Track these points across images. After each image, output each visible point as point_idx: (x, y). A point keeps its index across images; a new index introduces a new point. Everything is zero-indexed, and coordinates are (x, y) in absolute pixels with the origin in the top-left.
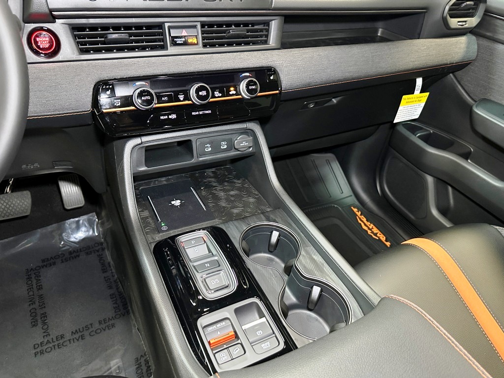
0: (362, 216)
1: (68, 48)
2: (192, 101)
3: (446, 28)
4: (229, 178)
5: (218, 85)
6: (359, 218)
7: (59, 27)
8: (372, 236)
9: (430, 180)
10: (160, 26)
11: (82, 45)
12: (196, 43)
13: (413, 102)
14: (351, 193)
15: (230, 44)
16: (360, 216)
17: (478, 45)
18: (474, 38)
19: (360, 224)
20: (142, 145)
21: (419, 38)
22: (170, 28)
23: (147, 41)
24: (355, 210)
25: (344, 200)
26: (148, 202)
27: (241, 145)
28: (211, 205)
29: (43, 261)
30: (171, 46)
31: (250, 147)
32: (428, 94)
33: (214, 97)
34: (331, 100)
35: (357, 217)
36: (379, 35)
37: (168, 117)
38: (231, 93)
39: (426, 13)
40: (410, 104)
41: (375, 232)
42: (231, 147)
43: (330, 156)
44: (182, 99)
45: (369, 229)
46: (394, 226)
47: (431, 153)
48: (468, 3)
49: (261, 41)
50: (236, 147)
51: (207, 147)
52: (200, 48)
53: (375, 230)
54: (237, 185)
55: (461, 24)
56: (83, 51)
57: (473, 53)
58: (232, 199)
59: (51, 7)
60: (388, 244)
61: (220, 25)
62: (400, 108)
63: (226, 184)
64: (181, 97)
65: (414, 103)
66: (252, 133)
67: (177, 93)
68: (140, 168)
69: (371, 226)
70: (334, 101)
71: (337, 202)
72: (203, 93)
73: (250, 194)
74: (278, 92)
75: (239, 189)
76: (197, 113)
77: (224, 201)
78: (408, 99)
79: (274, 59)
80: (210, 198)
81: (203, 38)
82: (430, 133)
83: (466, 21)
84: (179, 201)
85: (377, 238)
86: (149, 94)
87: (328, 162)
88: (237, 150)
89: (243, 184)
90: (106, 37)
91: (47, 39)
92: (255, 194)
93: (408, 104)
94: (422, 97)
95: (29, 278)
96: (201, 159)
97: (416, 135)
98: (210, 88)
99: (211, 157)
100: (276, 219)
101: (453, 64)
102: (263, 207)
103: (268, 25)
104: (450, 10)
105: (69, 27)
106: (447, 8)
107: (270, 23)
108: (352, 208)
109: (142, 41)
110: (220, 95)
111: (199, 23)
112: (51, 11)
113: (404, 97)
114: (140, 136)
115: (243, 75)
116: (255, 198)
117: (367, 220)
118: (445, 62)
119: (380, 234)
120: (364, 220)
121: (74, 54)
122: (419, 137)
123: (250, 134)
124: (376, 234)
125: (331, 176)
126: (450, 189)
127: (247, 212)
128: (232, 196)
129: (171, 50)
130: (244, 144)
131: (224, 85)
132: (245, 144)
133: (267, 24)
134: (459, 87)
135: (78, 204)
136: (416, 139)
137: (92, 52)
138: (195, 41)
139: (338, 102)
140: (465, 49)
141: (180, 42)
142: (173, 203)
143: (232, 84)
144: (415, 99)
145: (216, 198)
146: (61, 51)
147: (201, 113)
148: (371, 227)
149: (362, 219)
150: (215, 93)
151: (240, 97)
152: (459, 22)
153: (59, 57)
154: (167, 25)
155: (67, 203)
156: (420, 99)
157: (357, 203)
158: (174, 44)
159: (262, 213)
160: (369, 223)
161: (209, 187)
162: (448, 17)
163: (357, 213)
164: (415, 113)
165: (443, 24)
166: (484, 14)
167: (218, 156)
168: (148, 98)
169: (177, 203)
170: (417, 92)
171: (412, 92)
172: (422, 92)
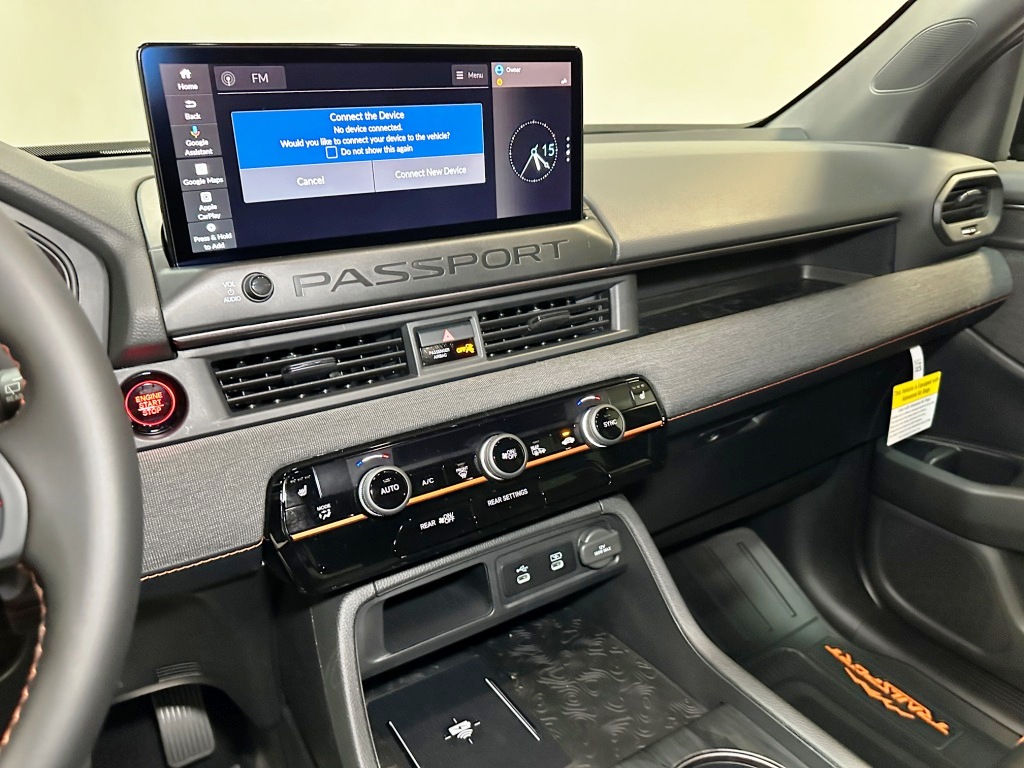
0: (858, 666)
1: (204, 407)
2: (486, 476)
3: (943, 242)
4: (567, 636)
5: (535, 432)
6: (850, 669)
7: (185, 368)
8: (896, 712)
9: (991, 555)
10: (397, 331)
11: (232, 396)
12: (473, 352)
13: (915, 395)
14: (813, 613)
15: (535, 345)
16: (852, 667)
17: (1009, 263)
18: (996, 253)
19: (860, 685)
20: (377, 600)
21: (893, 272)
22: (417, 331)
23: (370, 365)
24: (836, 652)
25: (803, 632)
26: (392, 739)
27: (596, 553)
28: (548, 721)
30: (423, 366)
31: (614, 556)
32: (938, 374)
33: (532, 458)
34: (750, 421)
35: (846, 669)
36: (806, 276)
37: (437, 522)
38: (565, 443)
39: (898, 225)
40: (910, 402)
41: (901, 700)
42: (573, 561)
43: (744, 534)
44: (464, 476)
45: (884, 695)
46: (938, 678)
48: (969, 192)
49: (596, 327)
50: (585, 561)
51: (521, 573)
52: (482, 360)
53: (900, 696)
54: (597, 653)
55: (968, 231)
56: (238, 408)
57: (1006, 280)
58: (594, 694)
59: (170, 327)
60: (942, 727)
61: (510, 311)
62: (894, 413)
63: (567, 654)
64: (462, 472)
65: (918, 397)
66: (612, 521)
67: (452, 466)
68: (377, 658)
69: (887, 687)
70: (756, 420)
71: (790, 638)
72: (510, 454)
73: (632, 675)
74: (659, 423)
75: (603, 664)
76: (499, 500)
77: (575, 703)
78: (905, 391)
79: (640, 357)
80: (539, 702)
81: (486, 340)
82: (958, 452)
83: (974, 226)
84: (466, 724)
85: (912, 717)
86: (396, 478)
87: (744, 548)
88: (588, 567)
89: (607, 648)
90: (288, 371)
91: (159, 395)
92: (643, 670)
93: (908, 401)
94: (929, 383)
96: (509, 606)
97: (928, 462)
98: (522, 439)
99: (532, 596)
100: (729, 737)
101: (975, 307)
102: (678, 706)
103: (608, 296)
104: (944, 209)
105: (207, 364)
106: (938, 208)
107: (611, 289)
108: (827, 647)
109: (359, 367)
110: (544, 451)
111: (475, 313)
112: (170, 336)
113: (896, 389)
114: (372, 579)
115: (582, 401)
116: (651, 683)
117: (871, 674)
118: (961, 306)
119: (914, 705)
120: (865, 673)
121: (217, 418)
122: (937, 464)
123: (609, 526)
124: (904, 707)
125: (758, 580)
127: (644, 727)
128: (592, 686)
129: (425, 374)
130: (603, 550)
131: (549, 427)
132: (606, 550)
133: (605, 292)
135: (200, 751)
136: (930, 469)
137: (252, 406)
138: (469, 348)
139: (763, 422)
140: (990, 277)
141: (441, 356)
142: (453, 730)
143: (563, 424)
144: (918, 390)
145: (554, 698)
146: (190, 417)
147: (506, 498)
148: (887, 691)
149: (858, 672)
150: (532, 448)
151: (585, 447)
152: (963, 228)
153: (186, 429)
154: (410, 327)
155: (174, 752)
156: (926, 388)
157: (834, 635)
158: (430, 362)
159: (687, 726)
160: (880, 681)
161: (528, 670)
162: (944, 223)
163: (842, 658)
164: (924, 418)
165: (936, 238)
166: (1005, 208)
167: (547, 590)
168: (395, 487)
169: (462, 730)
170: (918, 374)
171: (910, 377)
172: (927, 372)
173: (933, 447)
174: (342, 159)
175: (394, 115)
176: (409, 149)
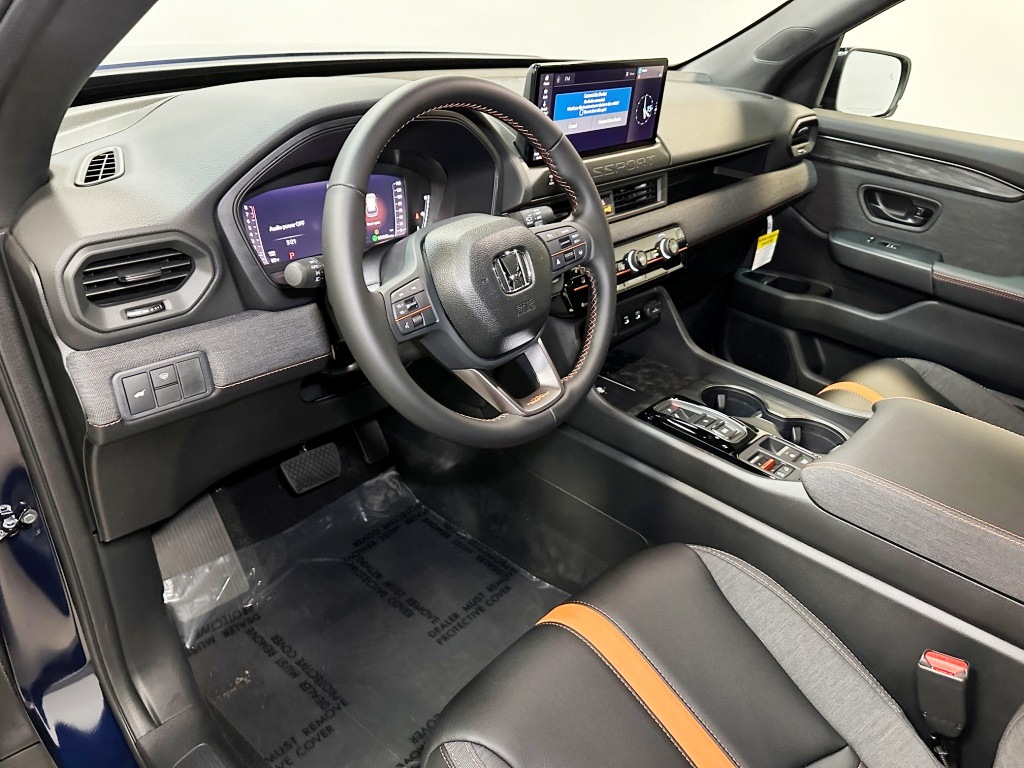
2: (630, 269)
3: (790, 157)
9: (791, 335)
17: (816, 169)
18: (810, 162)
21: (763, 173)
27: (653, 312)
29: (356, 544)
31: (659, 314)
32: (777, 231)
39: (770, 147)
40: (764, 246)
47: (788, 300)
48: (805, 128)
49: (651, 201)
50: (648, 315)
55: (801, 150)
57: (814, 180)
62: (757, 252)
65: (768, 243)
78: (763, 240)
83: (804, 147)
88: (649, 319)
94: (773, 235)
95: (354, 568)
97: (763, 283)
101: (800, 193)
103: (656, 183)
104: (793, 137)
106: (790, 136)
107: (658, 180)
111: (612, 191)
113: (760, 238)
118: (794, 193)
126: (818, 343)
132: (657, 310)
133: (655, 181)
134: (803, 219)
136: (764, 287)
140: (808, 176)
144: (768, 240)
151: (662, 257)
152: (800, 148)
156: (772, 238)
162: (791, 146)
164: (769, 256)
165: (786, 153)
166: (818, 138)
170: (769, 231)
171: (766, 233)
172: (773, 230)
173: (763, 276)
174: (584, 115)
175: (601, 94)
176: (605, 110)
